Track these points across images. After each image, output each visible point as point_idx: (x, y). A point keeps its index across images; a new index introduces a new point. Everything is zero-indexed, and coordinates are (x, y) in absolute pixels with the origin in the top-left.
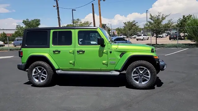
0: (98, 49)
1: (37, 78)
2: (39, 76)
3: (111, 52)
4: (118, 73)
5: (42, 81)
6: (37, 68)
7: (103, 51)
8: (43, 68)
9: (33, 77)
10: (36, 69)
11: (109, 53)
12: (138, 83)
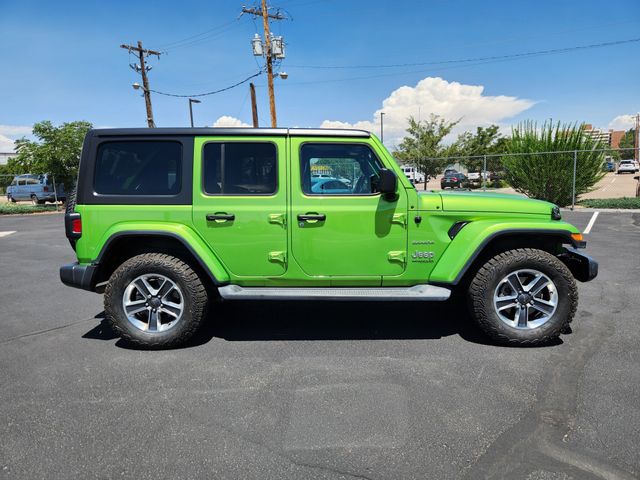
0: (374, 208)
1: (143, 317)
2: (149, 308)
3: (418, 221)
4: (445, 293)
5: (162, 328)
6: (143, 278)
7: (391, 218)
8: (166, 279)
9: (128, 315)
10: (139, 283)
11: (411, 222)
12: (513, 324)
